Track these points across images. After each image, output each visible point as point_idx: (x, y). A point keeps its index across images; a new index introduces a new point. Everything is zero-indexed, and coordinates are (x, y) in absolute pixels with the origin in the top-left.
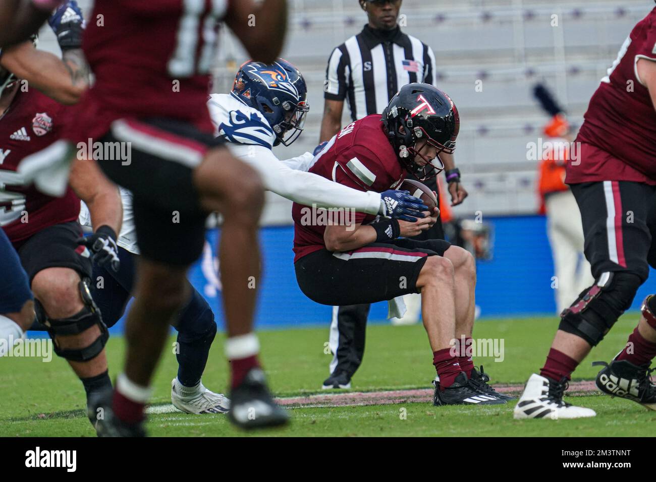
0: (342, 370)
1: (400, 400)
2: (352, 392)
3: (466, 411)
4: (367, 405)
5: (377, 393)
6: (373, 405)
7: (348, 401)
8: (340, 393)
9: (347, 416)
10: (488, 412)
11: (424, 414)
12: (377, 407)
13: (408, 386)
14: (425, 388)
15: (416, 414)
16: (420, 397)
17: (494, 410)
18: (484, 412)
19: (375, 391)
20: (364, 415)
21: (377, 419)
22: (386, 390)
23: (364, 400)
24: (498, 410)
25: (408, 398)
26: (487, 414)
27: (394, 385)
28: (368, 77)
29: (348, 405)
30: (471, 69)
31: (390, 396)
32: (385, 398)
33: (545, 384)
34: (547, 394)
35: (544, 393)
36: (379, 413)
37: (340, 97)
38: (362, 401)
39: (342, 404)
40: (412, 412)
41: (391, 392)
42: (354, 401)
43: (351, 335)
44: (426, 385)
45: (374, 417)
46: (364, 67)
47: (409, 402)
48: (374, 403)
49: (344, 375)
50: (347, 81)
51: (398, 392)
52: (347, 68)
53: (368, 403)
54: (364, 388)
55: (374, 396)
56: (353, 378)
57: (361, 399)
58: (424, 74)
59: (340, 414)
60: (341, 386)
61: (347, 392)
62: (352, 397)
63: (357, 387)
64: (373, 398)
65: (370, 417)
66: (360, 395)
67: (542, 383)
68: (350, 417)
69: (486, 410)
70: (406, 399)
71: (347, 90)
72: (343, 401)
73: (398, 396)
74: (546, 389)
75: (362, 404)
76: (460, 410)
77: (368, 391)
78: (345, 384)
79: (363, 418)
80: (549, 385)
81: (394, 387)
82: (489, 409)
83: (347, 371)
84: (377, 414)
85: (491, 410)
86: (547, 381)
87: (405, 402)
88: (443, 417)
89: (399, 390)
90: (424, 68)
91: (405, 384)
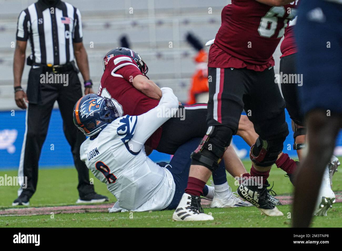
0: (25, 195)
1: (57, 212)
2: (30, 207)
3: (95, 218)
4: (38, 215)
5: (44, 208)
6: (42, 215)
7: (27, 213)
8: (22, 208)
9: (27, 221)
10: (108, 219)
11: (70, 220)
12: (44, 216)
13: (62, 204)
14: (71, 205)
15: (67, 220)
16: (69, 210)
17: (112, 218)
18: (105, 219)
19: (43, 207)
20: (36, 221)
21: (43, 223)
22: (49, 206)
23: (37, 212)
24: (114, 218)
25: (62, 211)
26: (107, 220)
27: (54, 203)
28: (41, 28)
29: (27, 215)
30: (100, 22)
31: (51, 210)
32: (48, 211)
33: (189, 198)
34: (190, 204)
35: (188, 203)
36: (45, 220)
37: (25, 39)
38: (35, 213)
39: (23, 214)
40: (64, 219)
41: (52, 208)
42: (31, 212)
43: (31, 175)
44: (72, 204)
45: (42, 222)
46: (38, 22)
47: (62, 213)
48: (42, 214)
49: (26, 198)
50: (29, 30)
51: (56, 207)
52: (29, 23)
53: (39, 214)
54: (36, 205)
55: (41, 210)
56: (31, 200)
57: (35, 212)
58: (74, 25)
59: (22, 220)
60: (23, 203)
61: (26, 207)
62: (29, 210)
63: (32, 205)
64: (42, 211)
65: (40, 222)
66: (34, 209)
67: (187, 198)
68: (28, 222)
69: (107, 218)
70: (60, 211)
71: (29, 35)
72: (24, 212)
73: (56, 210)
74: (190, 201)
75: (35, 214)
76: (92, 218)
77: (39, 207)
78: (26, 202)
79: (36, 222)
80: (191, 198)
81: (53, 205)
82: (109, 217)
83: (27, 195)
84: (44, 220)
85: (109, 218)
86: (190, 196)
87: (60, 213)
88: (82, 222)
89: (57, 206)
90: (74, 21)
91: (60, 203)
